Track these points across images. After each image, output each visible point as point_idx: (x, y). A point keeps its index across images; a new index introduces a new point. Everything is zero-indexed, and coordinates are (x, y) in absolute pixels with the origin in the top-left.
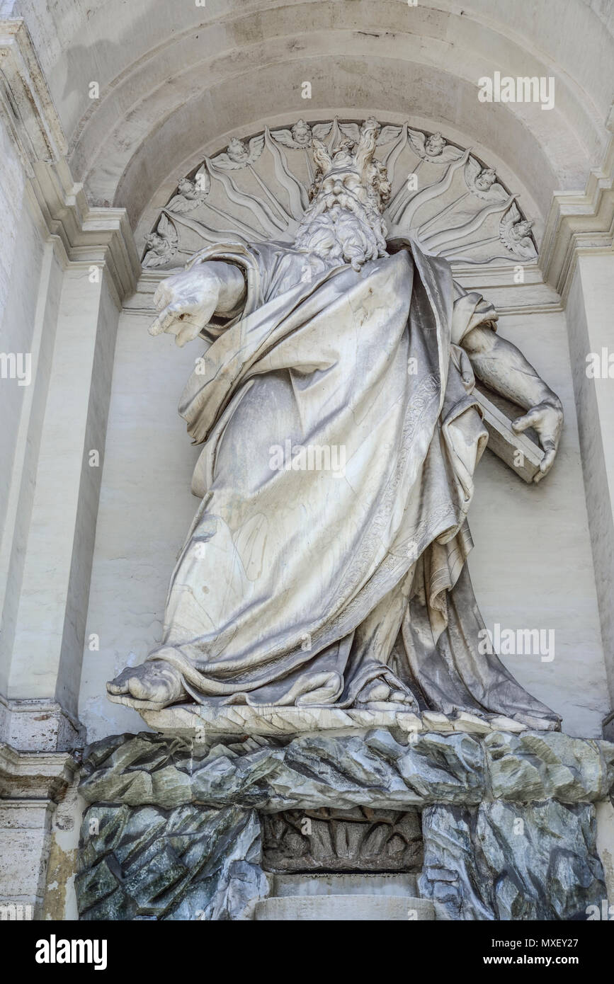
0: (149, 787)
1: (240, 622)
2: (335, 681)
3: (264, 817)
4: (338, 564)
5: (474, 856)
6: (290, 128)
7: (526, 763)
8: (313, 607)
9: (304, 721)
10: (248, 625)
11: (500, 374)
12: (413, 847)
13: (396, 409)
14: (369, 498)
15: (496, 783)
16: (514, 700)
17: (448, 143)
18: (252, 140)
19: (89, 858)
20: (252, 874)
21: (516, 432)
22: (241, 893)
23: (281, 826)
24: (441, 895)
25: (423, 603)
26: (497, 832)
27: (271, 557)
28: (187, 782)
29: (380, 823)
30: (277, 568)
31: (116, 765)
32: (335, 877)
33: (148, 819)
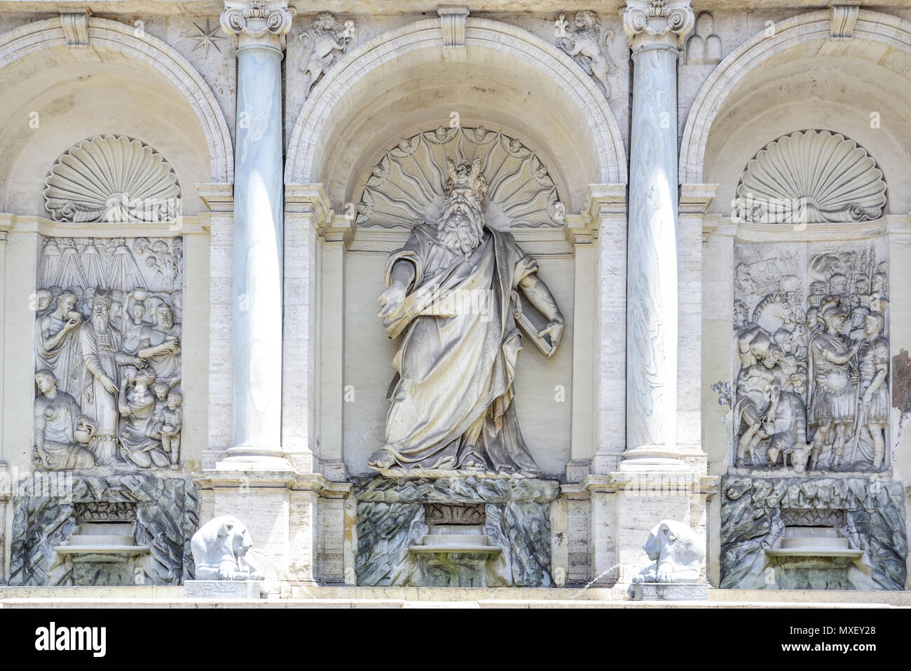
0: (383, 496)
1: (416, 433)
2: (453, 459)
3: (426, 506)
4: (456, 407)
5: (503, 520)
6: (435, 131)
7: (523, 490)
8: (445, 425)
9: (442, 474)
10: (419, 434)
11: (536, 301)
12: (482, 516)
13: (482, 335)
14: (470, 377)
15: (513, 496)
16: (525, 462)
17: (523, 146)
18: (413, 139)
19: (361, 520)
20: (422, 526)
21: (539, 338)
22: (418, 533)
23: (432, 508)
24: (491, 533)
25: (492, 417)
26: (512, 512)
27: (428, 405)
28: (397, 494)
29: (470, 507)
30: (430, 410)
31: (371, 488)
32: (452, 526)
33: (383, 507)
